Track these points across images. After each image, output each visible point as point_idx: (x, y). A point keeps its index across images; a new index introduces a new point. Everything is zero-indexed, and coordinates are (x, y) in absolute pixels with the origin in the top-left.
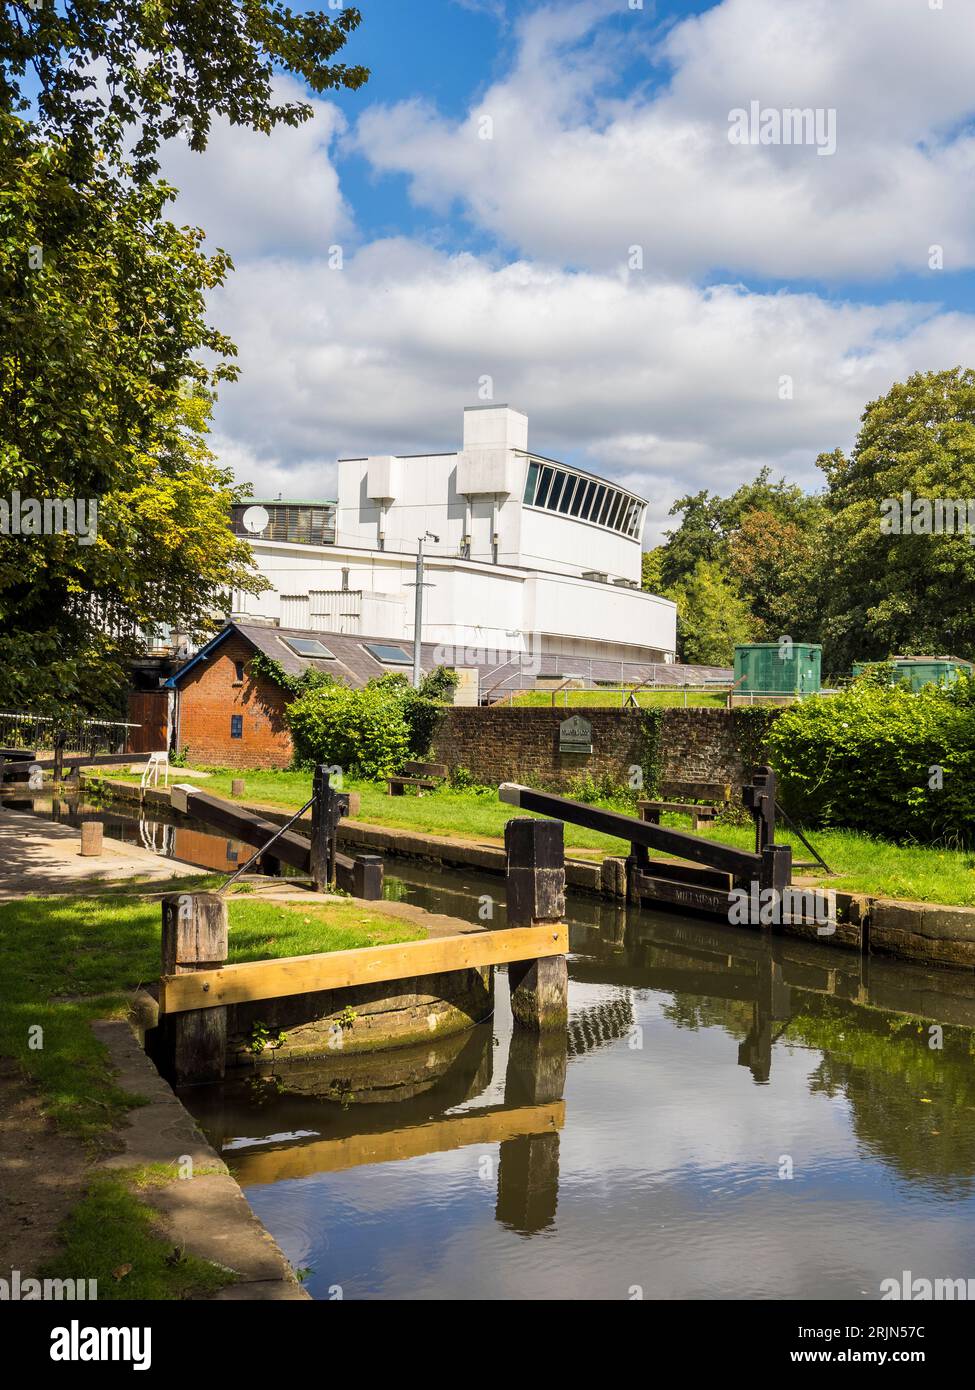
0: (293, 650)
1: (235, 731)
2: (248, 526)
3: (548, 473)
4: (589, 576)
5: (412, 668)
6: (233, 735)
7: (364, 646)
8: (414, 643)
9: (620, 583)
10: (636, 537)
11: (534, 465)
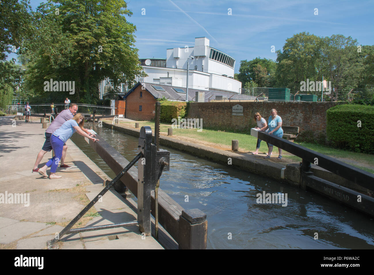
0: (155, 88)
1: (140, 109)
2: (146, 64)
3: (215, 52)
4: (223, 75)
5: (186, 94)
6: (140, 111)
7: (173, 88)
8: (187, 88)
9: (230, 77)
10: (233, 68)
11: (212, 50)
